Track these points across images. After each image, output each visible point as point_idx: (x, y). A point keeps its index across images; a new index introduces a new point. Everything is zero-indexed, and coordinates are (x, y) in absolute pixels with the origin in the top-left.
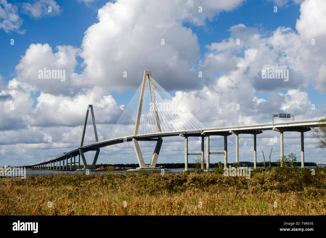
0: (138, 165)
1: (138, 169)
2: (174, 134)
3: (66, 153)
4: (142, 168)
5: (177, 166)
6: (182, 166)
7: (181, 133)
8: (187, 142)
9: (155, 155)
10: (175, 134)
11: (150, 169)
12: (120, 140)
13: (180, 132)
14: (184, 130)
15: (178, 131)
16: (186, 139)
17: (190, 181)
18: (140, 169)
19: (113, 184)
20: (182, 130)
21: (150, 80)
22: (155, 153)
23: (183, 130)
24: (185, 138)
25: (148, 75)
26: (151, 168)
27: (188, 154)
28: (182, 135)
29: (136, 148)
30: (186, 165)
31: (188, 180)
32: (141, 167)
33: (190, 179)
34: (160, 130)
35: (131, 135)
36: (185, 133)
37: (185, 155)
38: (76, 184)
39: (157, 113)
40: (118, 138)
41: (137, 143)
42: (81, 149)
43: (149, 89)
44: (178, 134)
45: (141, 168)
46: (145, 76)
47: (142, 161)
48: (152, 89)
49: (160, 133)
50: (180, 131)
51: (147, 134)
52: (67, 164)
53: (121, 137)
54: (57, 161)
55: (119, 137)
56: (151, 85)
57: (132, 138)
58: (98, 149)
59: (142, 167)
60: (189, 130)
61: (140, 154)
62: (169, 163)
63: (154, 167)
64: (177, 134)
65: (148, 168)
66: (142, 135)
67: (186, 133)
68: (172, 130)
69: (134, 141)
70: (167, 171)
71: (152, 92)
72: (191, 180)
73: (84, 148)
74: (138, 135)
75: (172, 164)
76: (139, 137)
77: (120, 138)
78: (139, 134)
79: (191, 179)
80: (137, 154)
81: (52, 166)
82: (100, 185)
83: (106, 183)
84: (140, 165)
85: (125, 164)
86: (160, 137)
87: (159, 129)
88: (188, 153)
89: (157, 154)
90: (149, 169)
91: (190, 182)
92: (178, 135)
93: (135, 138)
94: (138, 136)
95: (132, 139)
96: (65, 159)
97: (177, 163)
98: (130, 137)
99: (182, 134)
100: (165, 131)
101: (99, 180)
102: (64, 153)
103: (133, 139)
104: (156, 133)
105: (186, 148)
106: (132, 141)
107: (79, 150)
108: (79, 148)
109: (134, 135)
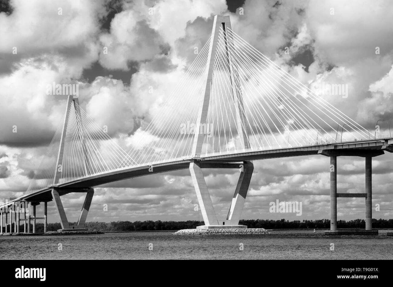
2: (302, 150)
4: (211, 226)
7: (322, 148)
9: (237, 199)
10: (306, 150)
16: (333, 161)
22: (238, 194)
23: (329, 140)
25: (224, 24)
26: (230, 227)
27: (337, 195)
29: (199, 184)
30: (333, 220)
32: (207, 224)
35: (186, 155)
41: (201, 173)
42: (55, 188)
43: (223, 54)
45: (209, 228)
46: (216, 27)
47: (211, 212)
57: (188, 161)
58: (89, 188)
59: (210, 224)
61: (206, 197)
63: (236, 225)
64: (309, 150)
65: (224, 228)
69: (194, 168)
73: (61, 186)
74: (202, 156)
76: (206, 159)
78: (205, 153)
84: (206, 220)
86: (247, 160)
88: (337, 193)
90: (227, 230)
93: (195, 161)
94: (204, 158)
95: (188, 164)
98: (184, 160)
99: (325, 150)
103: (192, 165)
105: (334, 181)
106: (190, 168)
107: (51, 190)
108: (51, 188)
109: (193, 156)
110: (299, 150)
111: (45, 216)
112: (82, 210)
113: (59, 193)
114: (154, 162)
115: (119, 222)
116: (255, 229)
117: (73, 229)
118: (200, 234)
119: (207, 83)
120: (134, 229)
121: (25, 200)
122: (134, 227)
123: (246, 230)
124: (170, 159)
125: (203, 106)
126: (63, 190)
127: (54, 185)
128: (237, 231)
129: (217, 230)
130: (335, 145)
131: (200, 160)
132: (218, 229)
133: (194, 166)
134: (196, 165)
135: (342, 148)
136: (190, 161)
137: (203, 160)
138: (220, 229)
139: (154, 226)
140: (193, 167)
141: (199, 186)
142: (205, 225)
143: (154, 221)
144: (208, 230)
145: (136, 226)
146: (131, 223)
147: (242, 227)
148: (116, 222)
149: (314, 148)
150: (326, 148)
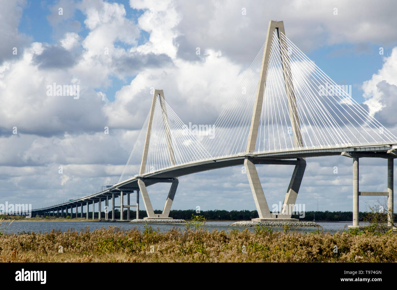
0: (255, 215)
1: (255, 221)
2: (330, 151)
3: (110, 186)
4: (264, 219)
5: (336, 216)
6: (347, 217)
7: (345, 150)
8: (357, 169)
9: (290, 194)
10: (333, 151)
11: (281, 222)
12: (218, 161)
13: (343, 148)
14: (352, 145)
15: (337, 146)
16: (356, 162)
17: (355, 250)
18: (260, 221)
19: (203, 253)
20: (346, 144)
21: (282, 40)
22: (291, 189)
23: (350, 144)
24: (354, 161)
25: (277, 29)
26: (282, 220)
27: (359, 194)
28: (348, 154)
29: (252, 179)
30: (355, 216)
31: (352, 248)
32: (261, 217)
33: (356, 246)
34: (302, 143)
35: (241, 152)
36: (352, 150)
37: (352, 195)
38: (133, 251)
39: (295, 109)
40: (214, 159)
41: (255, 169)
42: (140, 178)
43: (278, 58)
44: (339, 151)
45: (262, 220)
46: (270, 32)
47: (264, 205)
48: (284, 58)
49: (300, 149)
50: (343, 146)
51: (275, 150)
52: (114, 208)
53: (221, 156)
54: (94, 203)
55: (217, 156)
56: (283, 50)
57: (243, 158)
58: (174, 179)
59: (264, 217)
60: (361, 144)
61: (259, 191)
62: (320, 211)
63: (288, 219)
64: (336, 151)
65: (276, 220)
66: (264, 152)
67: (355, 149)
68: (326, 144)
70: (315, 226)
71: (285, 64)
72: (357, 249)
73: (146, 177)
74: (255, 153)
75: (327, 212)
76: (258, 156)
77: (218, 158)
78: (258, 151)
79: (359, 247)
80: (253, 190)
81: (84, 212)
82: (179, 253)
83: (191, 250)
84: (260, 214)
85: (230, 211)
86: (300, 158)
87: (299, 141)
88: (359, 191)
89: (294, 192)
90: (278, 223)
91: (356, 252)
92: (339, 153)
93: (249, 158)
94: (256, 155)
95: (243, 160)
96: (109, 199)
97: (336, 211)
98: (239, 157)
99: (347, 152)
100: (311, 145)
101: (177, 244)
102: (108, 187)
103: (246, 161)
104: (293, 149)
105: (356, 181)
106: (244, 164)
107: (138, 180)
108: (138, 178)
109: (247, 153)
110: (328, 151)
111: (137, 204)
112: (167, 200)
113: (144, 182)
114: (219, 157)
115: (216, 211)
116: (305, 222)
117: (158, 218)
118: (251, 226)
119: (261, 84)
120: (230, 218)
121: (118, 188)
122: (231, 216)
123: (296, 223)
124: (231, 154)
125: (257, 105)
126: (149, 180)
127: (140, 175)
128: (288, 224)
129: (268, 223)
130: (355, 147)
131: (254, 157)
132: (270, 222)
133: (247, 162)
134: (249, 161)
135: (369, 150)
136: (245, 158)
137: (256, 157)
138: (271, 222)
139: (250, 216)
140: (247, 164)
141: (253, 181)
142: (259, 217)
143: (251, 211)
144: (259, 223)
145: (232, 216)
146: (228, 212)
147: (293, 221)
148: (213, 211)
149: (346, 149)
150: (348, 150)
